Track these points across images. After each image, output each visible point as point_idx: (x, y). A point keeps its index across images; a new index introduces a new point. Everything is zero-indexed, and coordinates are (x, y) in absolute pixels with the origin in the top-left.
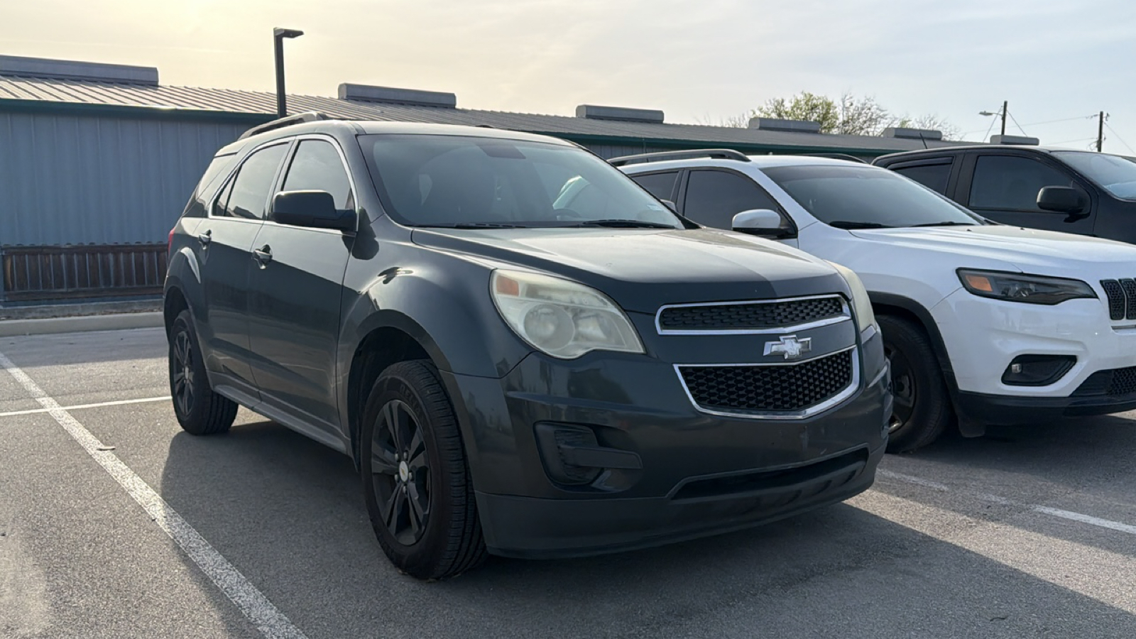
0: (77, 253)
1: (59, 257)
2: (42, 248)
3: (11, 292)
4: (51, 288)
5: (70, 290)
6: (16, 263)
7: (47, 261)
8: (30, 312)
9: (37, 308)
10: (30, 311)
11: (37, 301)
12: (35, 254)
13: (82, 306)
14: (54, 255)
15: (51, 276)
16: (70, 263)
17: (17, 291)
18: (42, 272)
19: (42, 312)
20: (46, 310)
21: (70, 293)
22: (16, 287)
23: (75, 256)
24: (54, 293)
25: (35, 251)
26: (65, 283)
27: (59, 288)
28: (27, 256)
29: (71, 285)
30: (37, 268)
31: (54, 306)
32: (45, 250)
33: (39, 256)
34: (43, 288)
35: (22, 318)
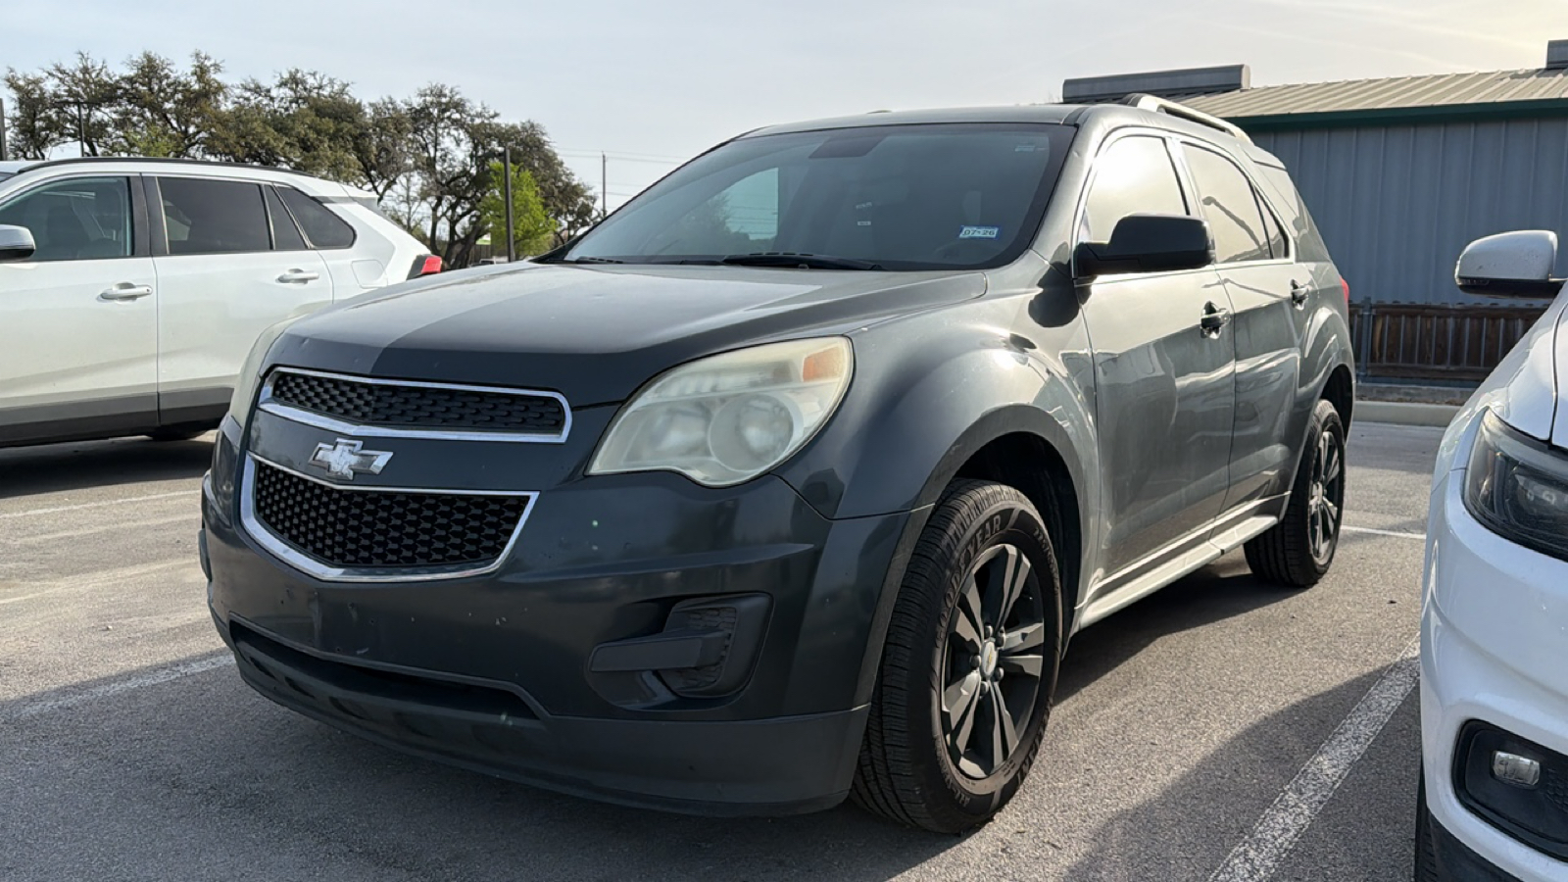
0: (1472, 318)
1: (1445, 322)
2: (1424, 307)
3: (1377, 364)
4: (1428, 363)
5: (1453, 368)
6: (1389, 328)
7: (1429, 326)
8: (1391, 393)
9: (1400, 389)
10: (1391, 391)
11: (1406, 379)
12: (1413, 316)
13: (1461, 392)
14: (1439, 317)
15: (1430, 345)
16: (1459, 331)
17: (1385, 363)
18: (1420, 343)
19: (1407, 394)
20: (1412, 391)
21: (1452, 371)
22: (1384, 358)
23: (1468, 320)
24: (1433, 370)
25: (1413, 311)
26: (1449, 357)
27: (1438, 364)
28: (1403, 318)
29: (1456, 360)
30: (1414, 339)
31: (1425, 388)
32: (1426, 311)
33: (1419, 318)
34: (1419, 362)
35: (1381, 400)
